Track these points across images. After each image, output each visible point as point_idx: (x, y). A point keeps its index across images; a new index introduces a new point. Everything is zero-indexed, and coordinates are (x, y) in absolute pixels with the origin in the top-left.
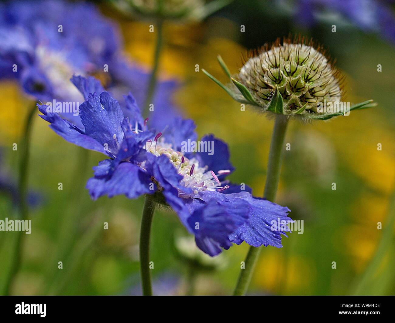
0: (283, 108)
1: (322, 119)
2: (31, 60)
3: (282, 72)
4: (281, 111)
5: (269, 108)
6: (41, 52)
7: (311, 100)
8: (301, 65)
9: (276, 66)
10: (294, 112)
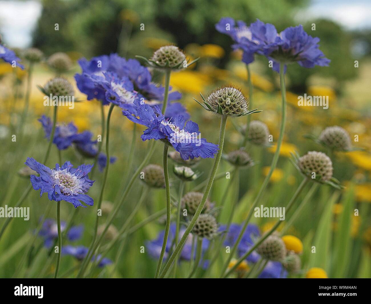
0: (223, 112)
1: (237, 116)
2: (109, 87)
3: (222, 98)
4: (222, 113)
5: (217, 112)
6: (113, 84)
7: (234, 109)
8: (230, 95)
9: (220, 96)
10: (227, 113)
